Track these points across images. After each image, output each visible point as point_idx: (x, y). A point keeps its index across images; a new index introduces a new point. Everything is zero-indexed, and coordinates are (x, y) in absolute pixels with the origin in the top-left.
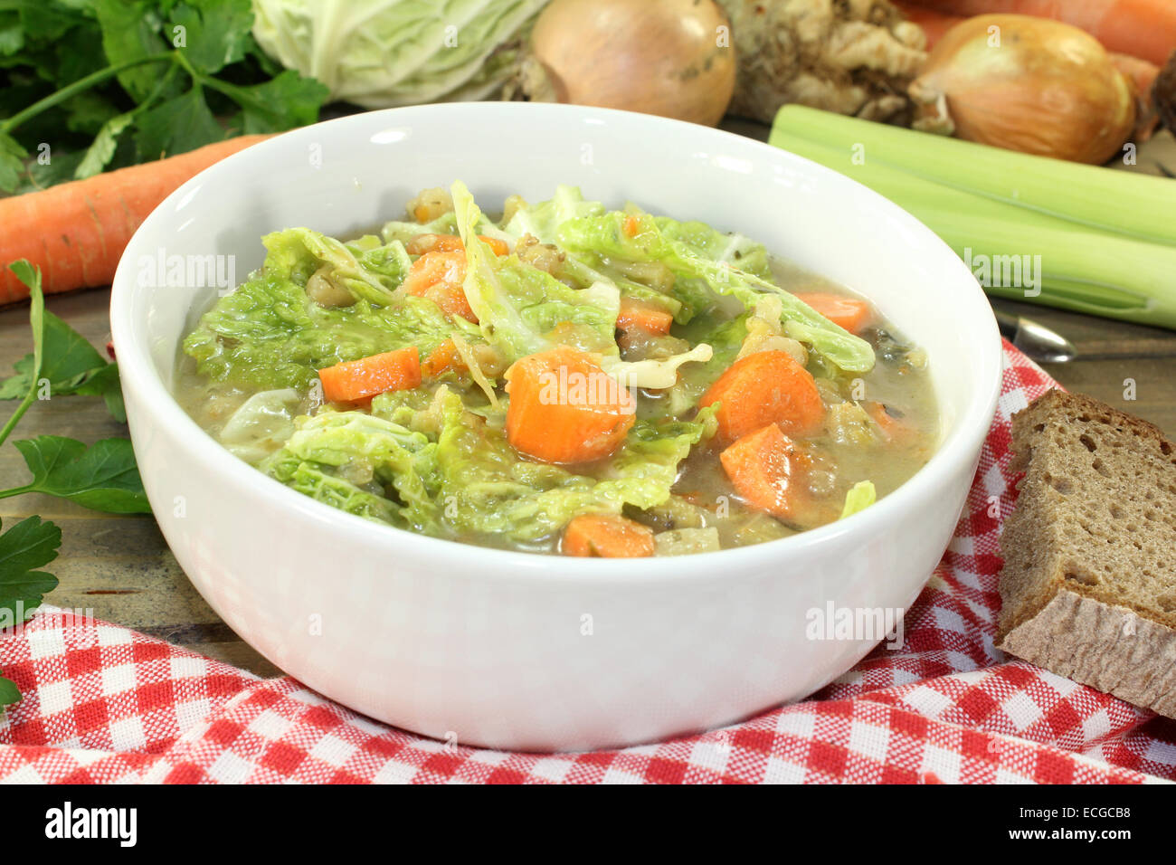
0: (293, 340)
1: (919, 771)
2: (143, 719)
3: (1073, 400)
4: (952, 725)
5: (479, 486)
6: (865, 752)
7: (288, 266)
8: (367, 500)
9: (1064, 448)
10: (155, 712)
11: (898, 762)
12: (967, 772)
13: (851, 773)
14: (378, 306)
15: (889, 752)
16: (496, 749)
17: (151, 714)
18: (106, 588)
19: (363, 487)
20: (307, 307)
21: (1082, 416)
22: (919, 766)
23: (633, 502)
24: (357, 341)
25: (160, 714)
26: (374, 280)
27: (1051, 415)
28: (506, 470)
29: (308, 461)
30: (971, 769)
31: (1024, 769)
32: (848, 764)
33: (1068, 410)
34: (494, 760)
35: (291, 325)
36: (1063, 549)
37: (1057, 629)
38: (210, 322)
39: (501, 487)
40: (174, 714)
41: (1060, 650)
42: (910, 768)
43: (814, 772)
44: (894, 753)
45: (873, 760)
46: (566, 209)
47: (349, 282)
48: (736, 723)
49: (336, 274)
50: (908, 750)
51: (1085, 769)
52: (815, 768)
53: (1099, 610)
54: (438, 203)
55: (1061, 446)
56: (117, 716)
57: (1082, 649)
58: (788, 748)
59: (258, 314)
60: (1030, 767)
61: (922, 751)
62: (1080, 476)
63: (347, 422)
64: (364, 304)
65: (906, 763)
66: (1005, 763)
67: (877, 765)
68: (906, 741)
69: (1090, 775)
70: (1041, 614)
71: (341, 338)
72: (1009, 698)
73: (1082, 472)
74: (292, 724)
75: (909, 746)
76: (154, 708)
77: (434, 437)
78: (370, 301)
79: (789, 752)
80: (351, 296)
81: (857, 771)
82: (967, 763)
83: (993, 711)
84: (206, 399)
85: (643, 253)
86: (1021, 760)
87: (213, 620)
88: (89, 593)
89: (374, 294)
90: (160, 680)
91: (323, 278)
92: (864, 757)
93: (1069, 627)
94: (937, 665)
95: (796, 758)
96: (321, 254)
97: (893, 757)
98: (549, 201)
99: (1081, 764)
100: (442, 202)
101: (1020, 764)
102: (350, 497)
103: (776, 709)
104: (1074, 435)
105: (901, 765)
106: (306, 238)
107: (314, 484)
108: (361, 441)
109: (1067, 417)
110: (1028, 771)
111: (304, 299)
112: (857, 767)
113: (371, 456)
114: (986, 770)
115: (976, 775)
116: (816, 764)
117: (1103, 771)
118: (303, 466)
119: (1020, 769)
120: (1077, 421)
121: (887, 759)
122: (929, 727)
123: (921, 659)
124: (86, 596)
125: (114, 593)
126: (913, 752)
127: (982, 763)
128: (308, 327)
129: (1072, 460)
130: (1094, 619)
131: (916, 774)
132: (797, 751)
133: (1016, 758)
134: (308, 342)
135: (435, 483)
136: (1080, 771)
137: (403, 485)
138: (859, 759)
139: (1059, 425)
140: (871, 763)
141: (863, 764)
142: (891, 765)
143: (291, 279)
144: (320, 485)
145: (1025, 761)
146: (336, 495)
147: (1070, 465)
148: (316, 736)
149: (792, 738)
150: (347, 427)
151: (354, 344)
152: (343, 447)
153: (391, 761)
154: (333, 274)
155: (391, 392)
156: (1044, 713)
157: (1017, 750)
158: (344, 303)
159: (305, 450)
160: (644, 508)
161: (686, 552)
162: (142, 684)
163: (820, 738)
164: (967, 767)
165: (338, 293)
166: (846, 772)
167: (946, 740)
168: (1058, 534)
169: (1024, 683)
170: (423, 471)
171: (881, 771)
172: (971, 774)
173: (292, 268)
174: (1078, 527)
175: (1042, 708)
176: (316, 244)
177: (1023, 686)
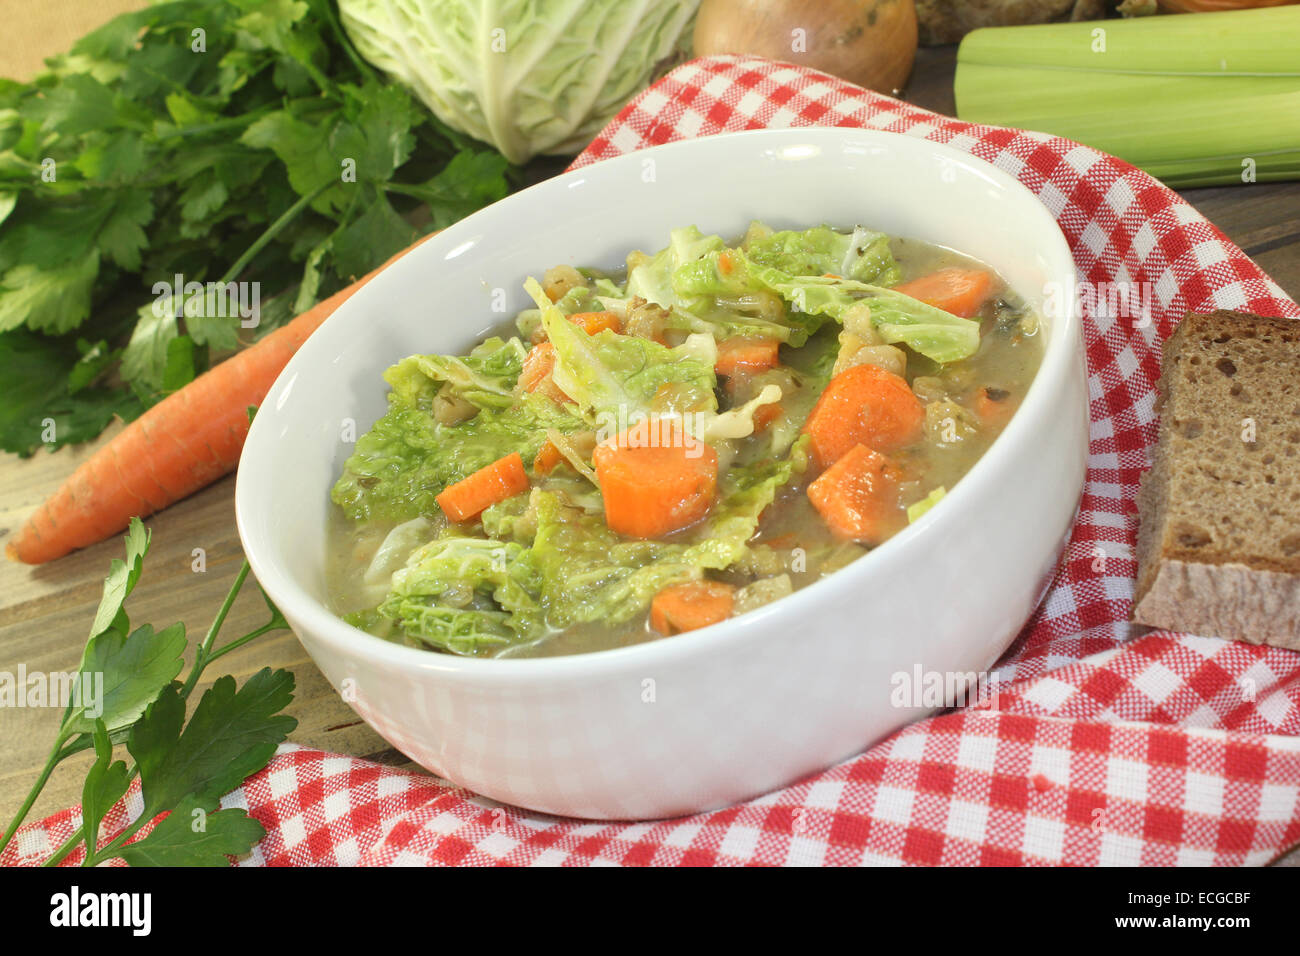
0: (425, 466)
1: (1028, 775)
2: (357, 840)
3: (1209, 321)
4: (1063, 720)
5: (576, 578)
6: (973, 765)
7: (410, 395)
8: (472, 619)
9: (1195, 382)
10: (366, 831)
11: (1006, 770)
12: (1077, 767)
13: (959, 789)
14: (499, 411)
15: (997, 762)
16: (641, 821)
17: (363, 833)
18: (343, 721)
19: (467, 607)
20: (434, 430)
21: (1219, 337)
22: (1028, 770)
23: (711, 565)
24: (479, 453)
25: (370, 832)
26: (492, 385)
27: (1185, 345)
28: (603, 555)
29: (409, 598)
30: (1082, 764)
31: (1136, 754)
32: (956, 780)
33: (1203, 335)
34: (633, 835)
35: (421, 453)
36: (1174, 509)
37: (1178, 596)
38: (350, 468)
39: (598, 574)
40: (380, 831)
41: (1192, 613)
42: (1019, 774)
43: (922, 794)
44: (1002, 762)
45: (981, 773)
46: (681, 251)
47: (468, 395)
48: (856, 755)
49: (455, 391)
50: (1017, 756)
51: (1200, 743)
52: (923, 790)
53: (1209, 572)
54: (562, 281)
55: (1193, 380)
56: (338, 840)
57: (1212, 611)
58: (898, 774)
59: (390, 450)
60: (1141, 751)
61: (1031, 754)
62: (1213, 411)
63: (443, 550)
64: (485, 414)
65: (1015, 769)
66: (1116, 751)
67: (985, 777)
68: (1015, 747)
69: (1205, 747)
70: (1156, 586)
71: (464, 454)
72: (1141, 672)
73: (1215, 406)
74: (465, 824)
75: (1017, 752)
76: (365, 828)
77: (528, 542)
78: (491, 407)
79: (898, 778)
80: (474, 407)
81: (965, 786)
82: (1077, 758)
83: (1122, 689)
84: (354, 544)
85: (742, 287)
86: (1131, 745)
87: (387, 748)
88: (329, 730)
89: (494, 400)
90: (369, 801)
91: (443, 398)
92: (972, 771)
93: (1187, 593)
94: (1100, 640)
95: (905, 783)
96: (436, 375)
97: (1001, 766)
98: (668, 248)
99: (1195, 738)
100: (565, 279)
101: (1131, 749)
102: (454, 620)
103: (894, 733)
104: (1209, 363)
105: (1010, 773)
106: (420, 363)
107: (418, 618)
108: (454, 566)
109: (1201, 343)
110: (1140, 755)
111: (429, 423)
112: (966, 782)
113: (467, 577)
114: (1097, 762)
115: (1087, 769)
116: (925, 786)
117: (1219, 741)
118: (406, 604)
119: (1131, 754)
120: (1214, 344)
121: (996, 769)
122: (1038, 727)
123: (1083, 638)
124: (327, 733)
125: (350, 725)
126: (1021, 757)
127: (1092, 756)
128: (436, 449)
129: (1205, 394)
130: (1207, 581)
131: (1025, 779)
132: (906, 775)
133: (1127, 744)
134: (436, 465)
135: (537, 585)
136: (1194, 746)
137: (503, 595)
138: (967, 774)
139: (1191, 355)
140: (979, 776)
141: (971, 778)
142: (1000, 775)
143: (418, 406)
144: (423, 616)
145: (1136, 745)
146: (442, 622)
147: (1201, 401)
148: (484, 833)
149: (902, 764)
150: (440, 556)
151: (474, 457)
152: (439, 576)
153: (548, 850)
154: (452, 391)
155: (498, 501)
156: (1184, 679)
157: (1127, 736)
158: (468, 417)
159: (405, 588)
160: (721, 567)
161: (761, 605)
162: (355, 807)
163: (929, 759)
164: (1077, 763)
165: (460, 408)
166: (955, 789)
167: (1055, 738)
168: (1172, 491)
169: (1159, 653)
170: (521, 578)
171: (990, 782)
172: (1082, 768)
173: (417, 395)
174: (1199, 477)
175: (1181, 675)
176: (431, 369)
177: (1157, 656)
